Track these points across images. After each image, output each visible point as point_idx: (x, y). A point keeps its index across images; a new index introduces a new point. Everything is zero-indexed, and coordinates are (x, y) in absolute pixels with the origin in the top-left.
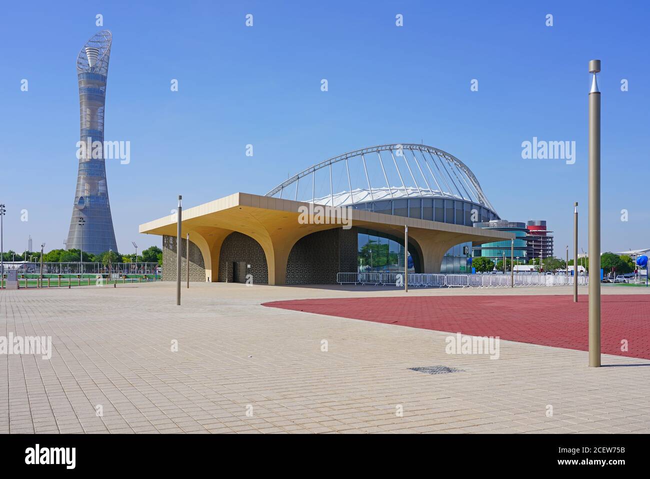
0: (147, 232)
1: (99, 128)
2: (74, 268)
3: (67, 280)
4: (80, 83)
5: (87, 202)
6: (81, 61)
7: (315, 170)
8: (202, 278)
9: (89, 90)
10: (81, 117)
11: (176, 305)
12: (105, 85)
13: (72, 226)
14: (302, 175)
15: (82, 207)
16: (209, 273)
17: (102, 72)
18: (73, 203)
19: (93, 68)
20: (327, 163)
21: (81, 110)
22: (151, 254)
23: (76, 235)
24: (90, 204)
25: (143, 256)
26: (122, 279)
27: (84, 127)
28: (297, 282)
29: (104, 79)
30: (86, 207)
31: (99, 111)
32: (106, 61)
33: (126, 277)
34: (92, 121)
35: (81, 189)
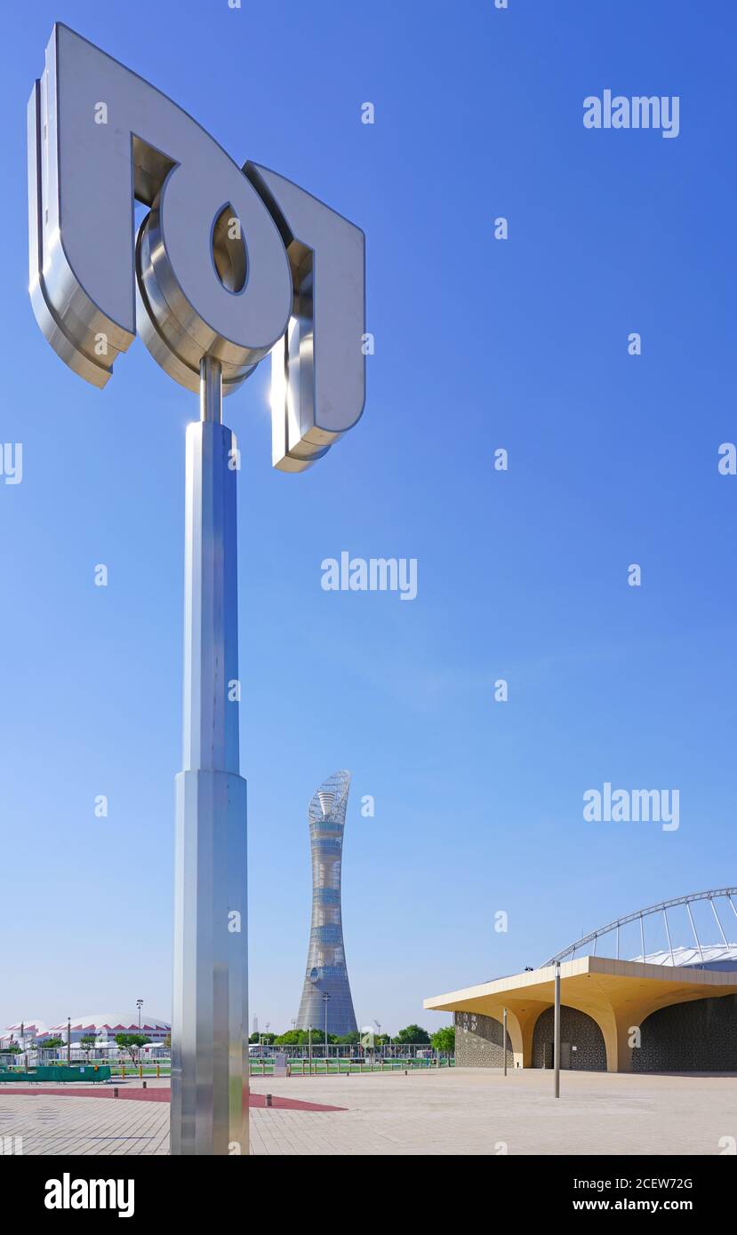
0: (434, 1009)
1: (335, 887)
2: (319, 1052)
3: (336, 1065)
4: (312, 834)
5: (321, 974)
6: (314, 808)
7: (619, 926)
8: (508, 1063)
9: (323, 842)
10: (314, 874)
11: (553, 1097)
12: (342, 835)
13: (303, 1003)
14: (601, 932)
15: (315, 980)
16: (518, 1057)
17: (339, 820)
18: (305, 975)
19: (327, 816)
20: (636, 916)
21: (314, 866)
22: (410, 1034)
23: (308, 1012)
24: (325, 976)
25: (400, 1037)
26: (378, 1064)
27: (317, 886)
28: (644, 1068)
29: (340, 828)
30: (319, 980)
31: (335, 865)
32: (343, 807)
33: (385, 1062)
34: (327, 879)
35: (313, 958)
